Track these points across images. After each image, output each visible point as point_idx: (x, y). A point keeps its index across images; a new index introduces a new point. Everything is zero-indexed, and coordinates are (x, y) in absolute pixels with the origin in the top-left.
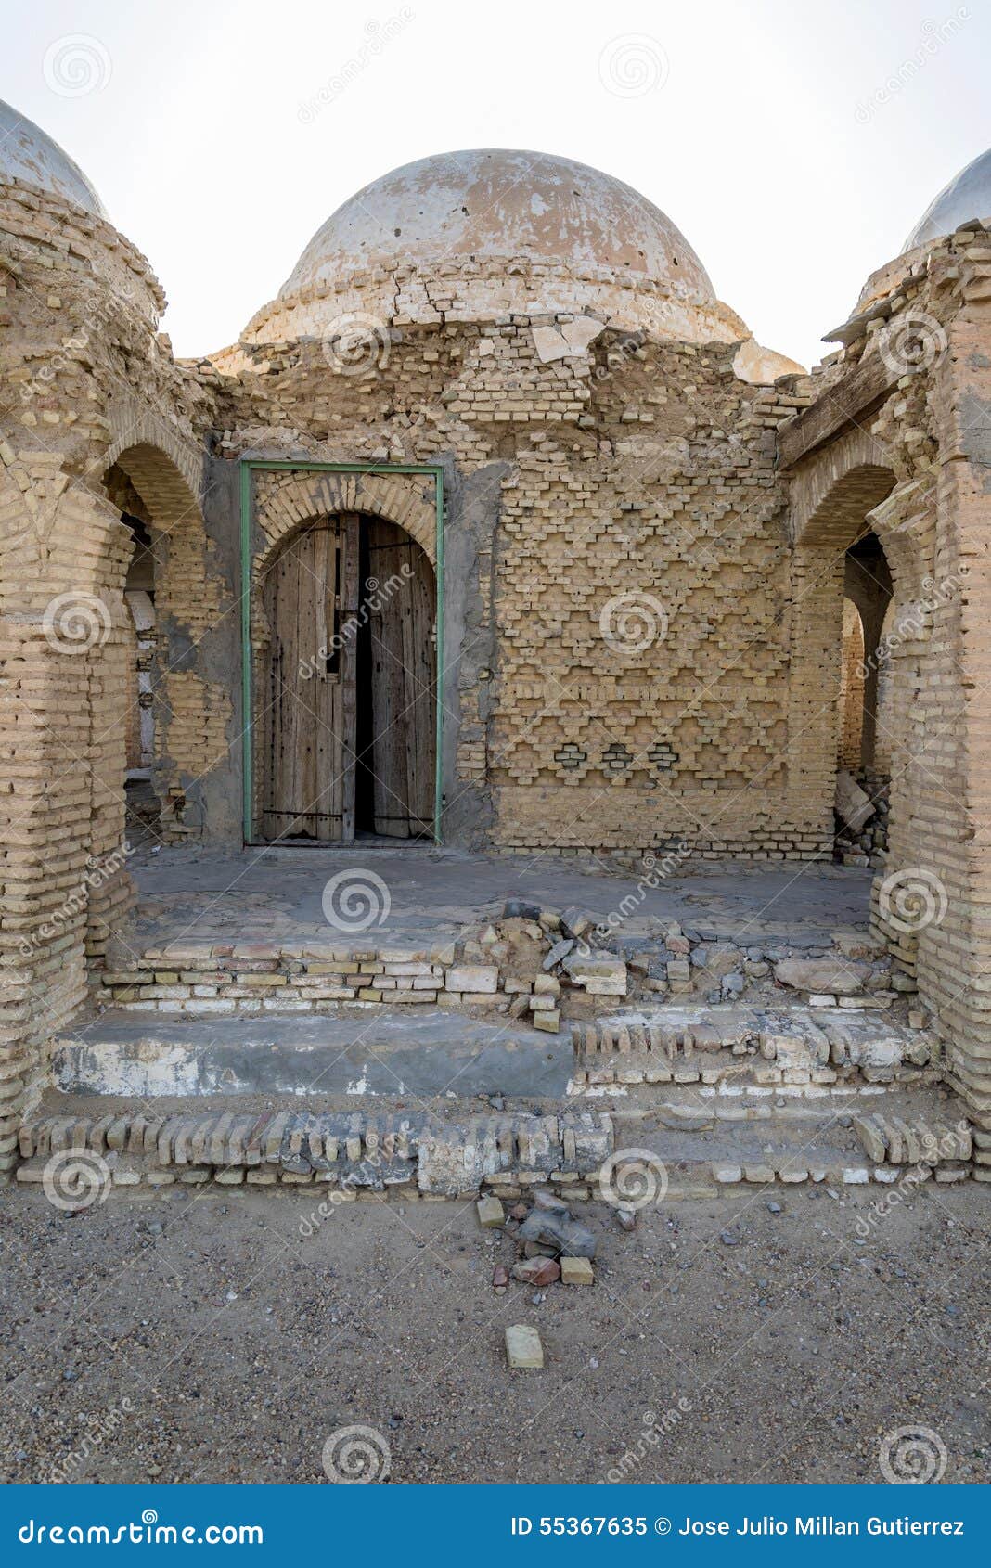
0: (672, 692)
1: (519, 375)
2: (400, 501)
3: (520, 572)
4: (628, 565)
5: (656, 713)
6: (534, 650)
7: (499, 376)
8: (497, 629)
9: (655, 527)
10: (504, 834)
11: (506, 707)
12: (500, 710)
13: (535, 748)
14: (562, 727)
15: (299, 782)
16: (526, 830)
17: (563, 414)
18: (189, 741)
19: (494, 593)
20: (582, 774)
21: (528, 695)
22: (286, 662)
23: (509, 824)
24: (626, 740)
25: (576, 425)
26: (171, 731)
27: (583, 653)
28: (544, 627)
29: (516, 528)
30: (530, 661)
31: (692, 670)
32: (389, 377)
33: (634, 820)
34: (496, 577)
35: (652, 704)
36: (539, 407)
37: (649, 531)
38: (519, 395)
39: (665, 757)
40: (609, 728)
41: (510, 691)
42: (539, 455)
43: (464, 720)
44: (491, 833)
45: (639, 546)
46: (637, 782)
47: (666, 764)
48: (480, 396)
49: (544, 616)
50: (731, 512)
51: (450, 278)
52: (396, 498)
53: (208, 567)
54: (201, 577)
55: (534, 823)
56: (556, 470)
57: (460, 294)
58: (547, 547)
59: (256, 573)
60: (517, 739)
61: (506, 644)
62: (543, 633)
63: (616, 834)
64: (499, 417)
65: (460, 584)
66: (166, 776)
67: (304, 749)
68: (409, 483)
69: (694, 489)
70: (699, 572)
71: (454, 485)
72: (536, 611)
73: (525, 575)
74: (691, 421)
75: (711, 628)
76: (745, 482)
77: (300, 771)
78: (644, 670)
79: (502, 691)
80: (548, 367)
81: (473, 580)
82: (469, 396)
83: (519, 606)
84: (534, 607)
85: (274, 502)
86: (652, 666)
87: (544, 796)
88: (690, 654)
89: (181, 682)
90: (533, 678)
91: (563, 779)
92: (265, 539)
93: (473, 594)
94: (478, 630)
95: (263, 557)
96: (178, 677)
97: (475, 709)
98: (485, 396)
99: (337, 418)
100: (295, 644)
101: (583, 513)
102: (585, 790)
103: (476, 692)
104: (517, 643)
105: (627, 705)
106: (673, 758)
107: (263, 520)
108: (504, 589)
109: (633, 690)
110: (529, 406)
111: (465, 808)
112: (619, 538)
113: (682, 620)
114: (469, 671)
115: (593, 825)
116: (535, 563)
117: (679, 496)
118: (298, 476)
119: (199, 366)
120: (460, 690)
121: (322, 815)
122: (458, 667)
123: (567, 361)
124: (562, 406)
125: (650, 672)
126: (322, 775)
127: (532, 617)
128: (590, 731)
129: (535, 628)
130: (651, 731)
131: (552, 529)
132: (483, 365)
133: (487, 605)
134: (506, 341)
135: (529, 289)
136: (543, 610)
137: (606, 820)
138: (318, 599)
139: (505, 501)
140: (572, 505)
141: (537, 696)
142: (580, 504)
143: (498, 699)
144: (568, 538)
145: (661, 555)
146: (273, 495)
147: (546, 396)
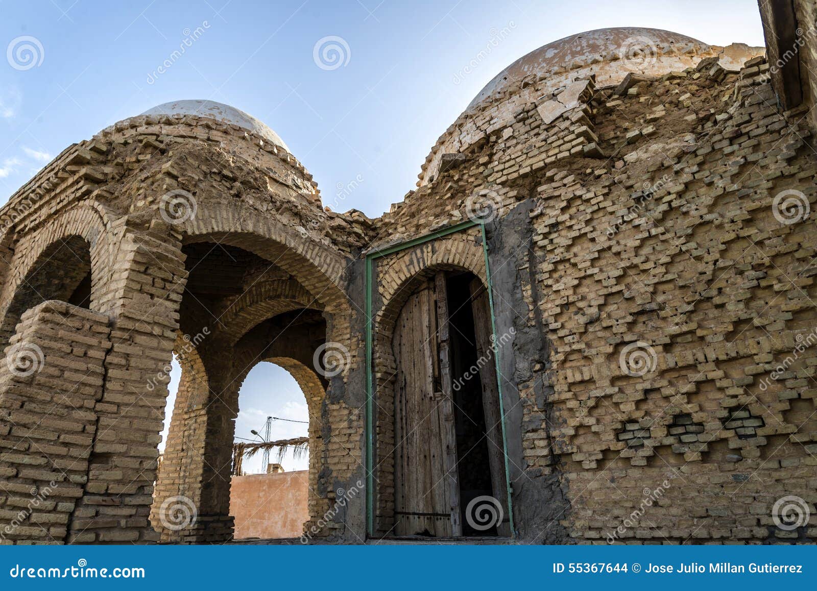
0: (731, 348)
1: (534, 139)
2: (460, 250)
3: (556, 275)
4: (652, 242)
5: (720, 373)
6: (577, 337)
7: (519, 147)
8: (542, 325)
9: (670, 202)
10: (578, 524)
11: (560, 393)
12: (555, 397)
13: (594, 429)
14: (617, 404)
15: (420, 486)
16: (600, 521)
17: (569, 150)
18: (339, 454)
19: (536, 299)
20: (647, 452)
21: (578, 378)
22: (408, 389)
23: (582, 513)
24: (689, 408)
25: (582, 154)
26: (330, 447)
27: (623, 329)
28: (584, 314)
29: (546, 242)
30: (574, 347)
31: (749, 320)
32: (461, 183)
33: (724, 502)
34: (536, 284)
35: (712, 366)
36: (550, 153)
37: (663, 207)
38: (536, 152)
39: (747, 423)
40: (667, 398)
41: (561, 378)
42: (554, 185)
43: (525, 411)
44: (565, 523)
45: (658, 223)
46: (717, 456)
47: (750, 431)
48: (507, 165)
49: (581, 304)
50: (746, 164)
51: (487, 109)
52: (457, 248)
53: (352, 328)
54: (348, 336)
55: (608, 511)
56: (571, 189)
57: (493, 115)
58: (575, 249)
59: (377, 325)
60: (574, 422)
61: (552, 337)
62: (582, 320)
63: (705, 522)
64: (522, 172)
65: (507, 296)
66: (326, 482)
67: (422, 456)
68: (465, 237)
69: (700, 159)
70: (727, 226)
71: (493, 227)
72: (573, 303)
73: (561, 277)
74: (691, 117)
75: (760, 274)
76: (752, 134)
77: (421, 477)
78: (692, 332)
79: (554, 378)
80: (552, 125)
81: (518, 291)
82: (501, 167)
83: (558, 302)
84: (571, 299)
85: (387, 276)
86: (700, 326)
87: (613, 480)
88: (741, 306)
89: (337, 410)
90: (582, 362)
91: (628, 459)
92: (382, 302)
93: (517, 302)
94: (527, 329)
95: (381, 313)
96: (335, 407)
97: (533, 399)
98: (512, 162)
99: (431, 218)
100: (413, 375)
101: (601, 214)
102: (657, 470)
103: (531, 384)
104: (561, 333)
105: (683, 372)
106: (756, 423)
107: (381, 290)
108: (545, 292)
109: (684, 355)
110: (544, 156)
111: (536, 497)
112: (637, 222)
113: (723, 275)
114: (523, 365)
115: (674, 511)
116: (567, 265)
117: (687, 170)
118: (399, 256)
119: (351, 214)
120: (518, 384)
121: (437, 514)
122: (513, 364)
123: (565, 115)
124: (568, 146)
125: (700, 333)
126: (436, 478)
127: (572, 309)
128: (649, 405)
129: (576, 317)
130: (719, 395)
131: (576, 234)
132: (508, 145)
133: (531, 307)
134: (521, 123)
135: (537, 90)
136: (579, 300)
137: (689, 504)
138: (425, 338)
139: (535, 226)
140: (589, 210)
141: (587, 378)
142: (596, 208)
143: (551, 387)
144: (590, 236)
145: (682, 225)
146: (386, 272)
147: (554, 145)
